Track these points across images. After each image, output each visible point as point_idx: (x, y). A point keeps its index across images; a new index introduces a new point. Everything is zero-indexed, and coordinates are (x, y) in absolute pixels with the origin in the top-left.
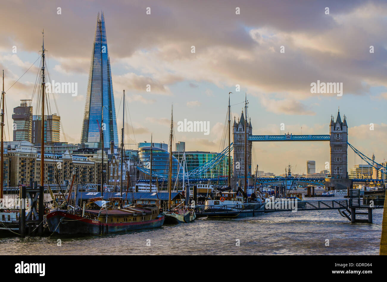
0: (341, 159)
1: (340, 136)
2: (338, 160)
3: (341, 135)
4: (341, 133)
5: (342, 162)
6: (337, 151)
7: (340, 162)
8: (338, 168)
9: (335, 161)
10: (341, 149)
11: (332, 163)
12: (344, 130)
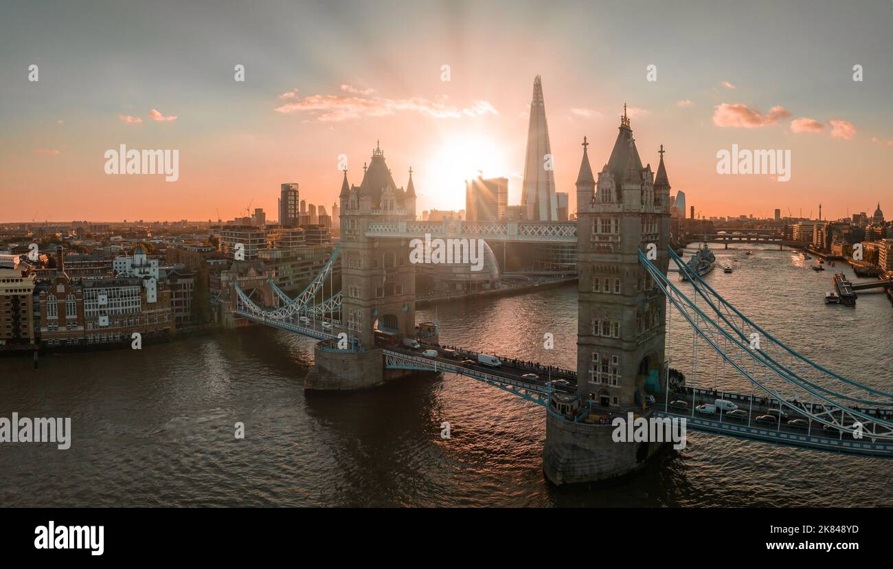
0: (617, 325)
1: (613, 229)
2: (606, 331)
3: (616, 222)
4: (616, 215)
5: (621, 339)
6: (601, 293)
7: (612, 338)
8: (605, 362)
9: (596, 332)
10: (617, 283)
11: (582, 339)
12: (627, 202)
